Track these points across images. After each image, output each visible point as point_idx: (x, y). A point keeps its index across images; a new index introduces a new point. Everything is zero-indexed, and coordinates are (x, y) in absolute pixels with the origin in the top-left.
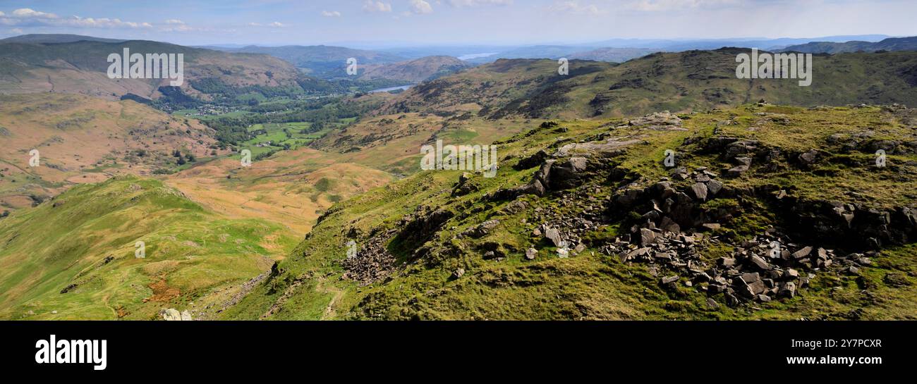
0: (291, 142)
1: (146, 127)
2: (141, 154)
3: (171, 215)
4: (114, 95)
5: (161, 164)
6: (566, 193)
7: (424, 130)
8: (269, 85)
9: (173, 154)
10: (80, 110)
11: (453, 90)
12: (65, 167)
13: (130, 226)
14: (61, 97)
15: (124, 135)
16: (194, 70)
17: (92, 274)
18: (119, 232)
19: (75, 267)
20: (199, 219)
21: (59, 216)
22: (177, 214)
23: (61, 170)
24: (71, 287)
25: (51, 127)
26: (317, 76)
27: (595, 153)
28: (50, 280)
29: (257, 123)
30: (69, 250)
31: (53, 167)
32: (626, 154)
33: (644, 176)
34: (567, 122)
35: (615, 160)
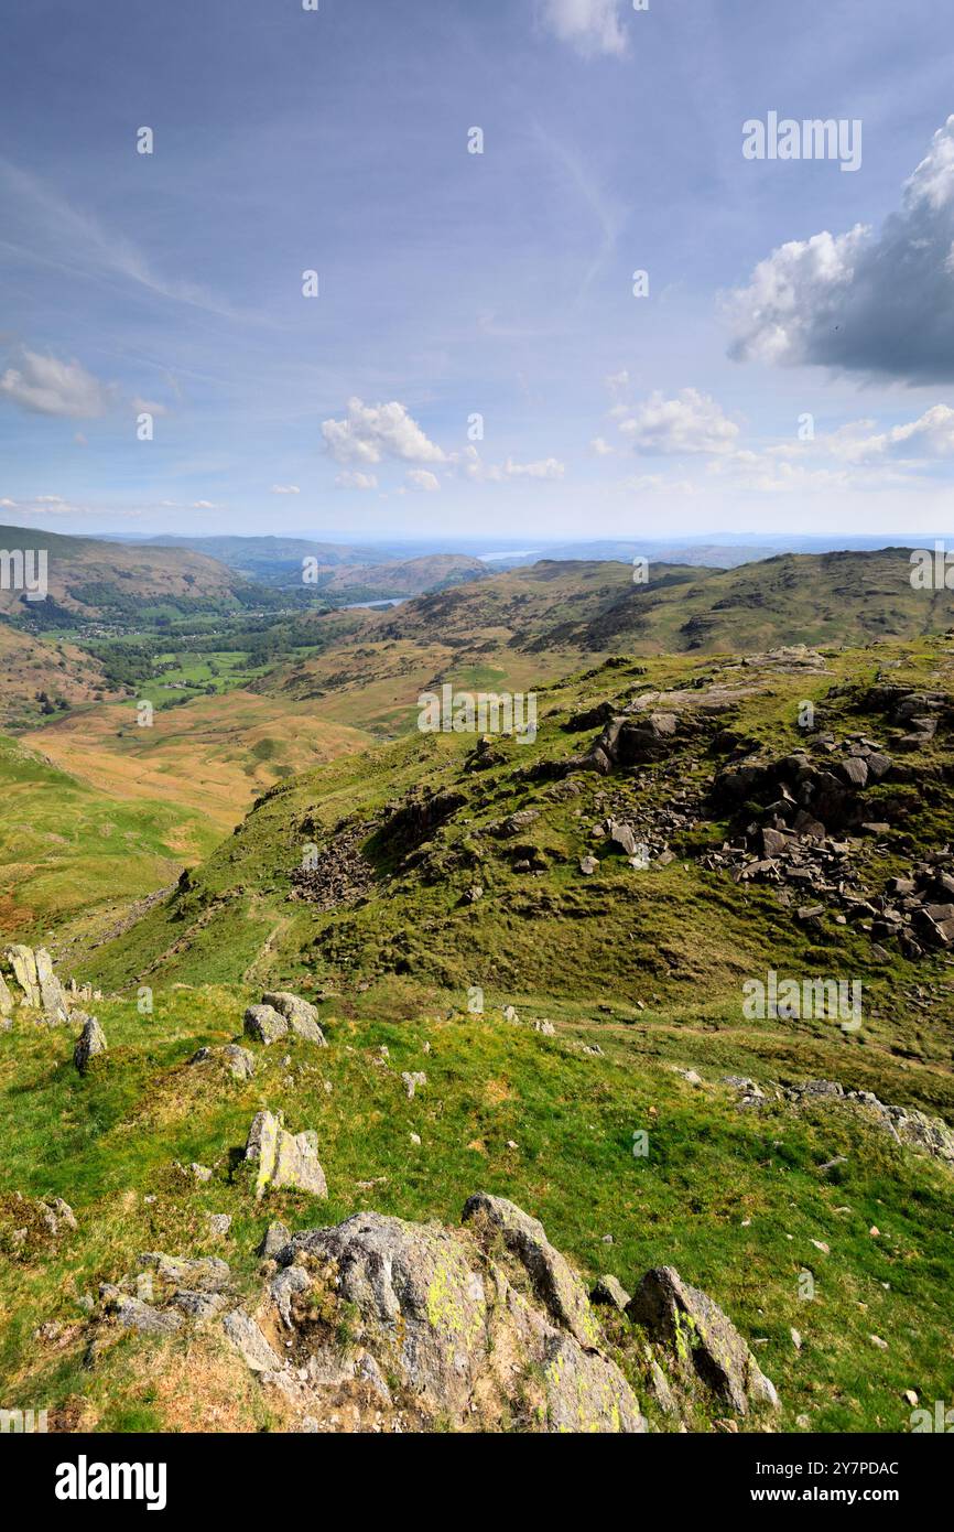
0: (218, 682)
3: (27, 792)
5: (16, 713)
6: (644, 770)
7: (423, 667)
8: (187, 594)
9: (36, 698)
11: (469, 606)
16: (76, 572)
20: (71, 799)
22: (37, 791)
26: (261, 582)
27: (689, 708)
29: (167, 652)
32: (738, 711)
33: (766, 745)
34: (645, 659)
35: (721, 718)
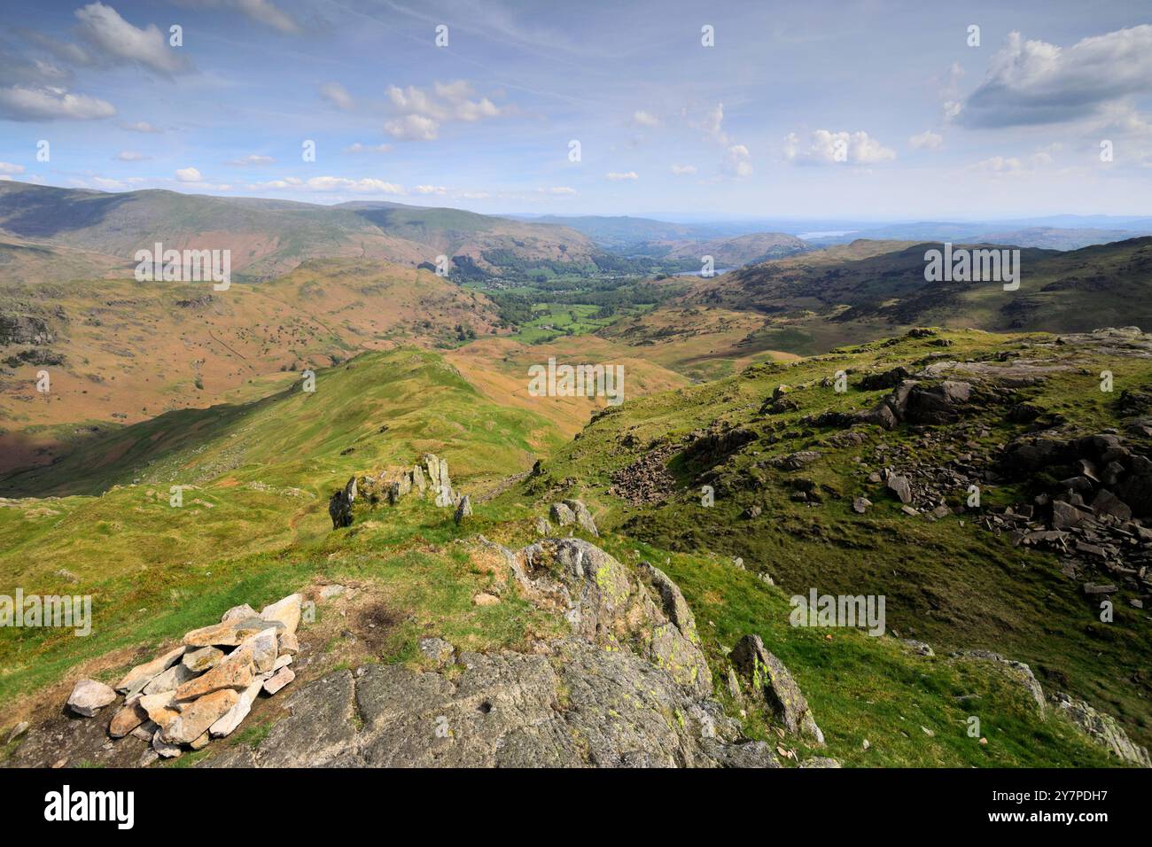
0: (576, 327)
1: (436, 297)
2: (427, 325)
3: (444, 392)
4: (413, 263)
5: (442, 338)
6: (928, 429)
7: (738, 327)
8: (561, 259)
9: (455, 329)
10: (382, 276)
11: (784, 278)
12: (362, 331)
13: (407, 398)
14: (369, 263)
15: (415, 305)
16: (488, 241)
17: (368, 441)
18: (396, 403)
19: (355, 432)
20: (470, 400)
21: (350, 379)
22: (450, 393)
23: (358, 334)
24: (349, 451)
25: (357, 291)
26: (614, 252)
27: (988, 378)
28: (335, 440)
29: (543, 302)
30: (353, 414)
31: (353, 330)
32: (1044, 386)
33: (1071, 422)
34: (952, 332)
35: (1023, 392)
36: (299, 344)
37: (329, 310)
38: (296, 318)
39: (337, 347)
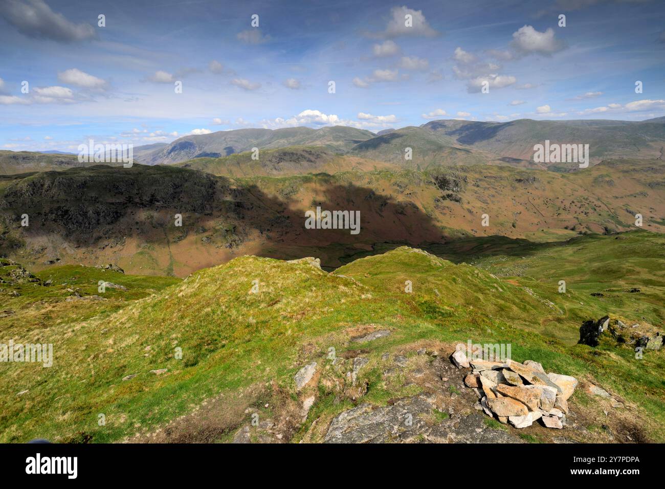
17: (617, 293)
19: (608, 284)
21: (616, 246)
24: (599, 295)
25: (645, 184)
28: (590, 284)
30: (611, 271)
31: (630, 212)
36: (583, 214)
37: (614, 195)
38: (586, 197)
39: (613, 221)
